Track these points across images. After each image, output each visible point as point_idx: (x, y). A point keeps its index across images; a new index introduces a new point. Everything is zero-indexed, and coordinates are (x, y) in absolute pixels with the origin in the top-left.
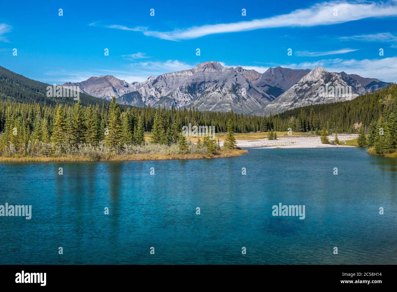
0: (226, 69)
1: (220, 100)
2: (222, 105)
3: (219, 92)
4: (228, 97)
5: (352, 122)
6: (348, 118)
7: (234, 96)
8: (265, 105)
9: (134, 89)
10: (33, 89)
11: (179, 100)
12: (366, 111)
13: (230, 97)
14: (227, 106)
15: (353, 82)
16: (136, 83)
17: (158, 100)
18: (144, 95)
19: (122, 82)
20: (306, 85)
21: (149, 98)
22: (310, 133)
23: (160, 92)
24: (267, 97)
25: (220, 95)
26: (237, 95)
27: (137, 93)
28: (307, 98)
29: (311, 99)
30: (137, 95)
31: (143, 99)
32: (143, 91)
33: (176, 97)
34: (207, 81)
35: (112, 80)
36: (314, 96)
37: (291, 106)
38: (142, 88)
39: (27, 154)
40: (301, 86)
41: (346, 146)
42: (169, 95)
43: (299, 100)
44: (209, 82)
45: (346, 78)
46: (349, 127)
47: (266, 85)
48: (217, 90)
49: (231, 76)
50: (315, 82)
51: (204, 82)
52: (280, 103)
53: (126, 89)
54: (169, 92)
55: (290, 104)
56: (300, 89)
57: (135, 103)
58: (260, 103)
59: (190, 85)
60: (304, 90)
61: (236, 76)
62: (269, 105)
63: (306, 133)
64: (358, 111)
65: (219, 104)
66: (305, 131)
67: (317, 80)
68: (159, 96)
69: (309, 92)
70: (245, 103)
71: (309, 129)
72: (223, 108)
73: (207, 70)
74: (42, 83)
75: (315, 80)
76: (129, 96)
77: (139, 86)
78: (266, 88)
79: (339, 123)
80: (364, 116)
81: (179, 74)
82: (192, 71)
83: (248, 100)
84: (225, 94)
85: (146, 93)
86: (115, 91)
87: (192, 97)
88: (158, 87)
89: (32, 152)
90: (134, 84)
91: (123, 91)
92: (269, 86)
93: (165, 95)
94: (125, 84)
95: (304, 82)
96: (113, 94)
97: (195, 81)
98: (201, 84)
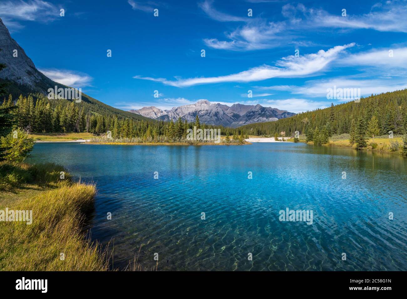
0: (212, 104)
1: (209, 120)
2: (210, 122)
3: (208, 116)
4: (213, 118)
5: (280, 132)
6: (277, 129)
7: (216, 118)
8: (232, 123)
9: (165, 113)
10: (116, 113)
11: (188, 119)
12: (287, 126)
13: (214, 118)
14: (212, 123)
15: (275, 112)
16: (167, 110)
17: (178, 119)
18: (170, 117)
19: (159, 110)
20: (252, 113)
21: (173, 118)
22: (261, 136)
23: (179, 115)
24: (232, 119)
25: (209, 117)
26: (217, 117)
27: (167, 115)
28: (252, 119)
29: (254, 120)
30: (167, 117)
31: (170, 119)
32: (170, 114)
33: (187, 118)
34: (202, 110)
35: (154, 108)
36: (256, 118)
37: (245, 123)
38: (170, 113)
39: (158, 141)
40: (250, 113)
41: (287, 142)
42: (183, 117)
43: (249, 121)
44: (203, 110)
45: (272, 110)
46: (278, 134)
47: (232, 113)
48: (207, 115)
49: (215, 108)
50: (257, 112)
51: (201, 111)
52: (239, 121)
53: (162, 114)
54: (183, 115)
55: (244, 122)
56: (249, 115)
57: (166, 120)
58: (229, 121)
59: (194, 112)
60: (251, 116)
61: (217, 108)
62: (233, 123)
63: (260, 136)
64: (283, 126)
65: (208, 122)
66: (259, 135)
67: (257, 111)
68: (178, 117)
69: (253, 117)
70: (222, 121)
71: (261, 134)
72: (210, 124)
73: (202, 105)
74: (120, 110)
75: (256, 110)
76: (163, 117)
77: (168, 112)
78: (232, 114)
79: (273, 132)
80: (286, 129)
81: (188, 106)
82: (195, 105)
83: (223, 120)
84: (211, 117)
85: (172, 116)
86: (156, 114)
87: (195, 118)
88: (178, 113)
89: (160, 141)
90: (165, 111)
91: (160, 115)
92: (233, 113)
93: (181, 117)
94: (161, 111)
95: (251, 112)
96: (155, 116)
97: (196, 110)
98: (199, 111)
